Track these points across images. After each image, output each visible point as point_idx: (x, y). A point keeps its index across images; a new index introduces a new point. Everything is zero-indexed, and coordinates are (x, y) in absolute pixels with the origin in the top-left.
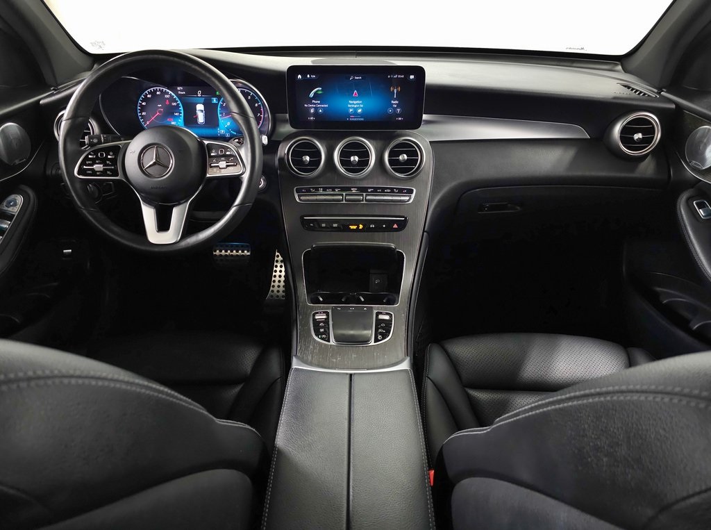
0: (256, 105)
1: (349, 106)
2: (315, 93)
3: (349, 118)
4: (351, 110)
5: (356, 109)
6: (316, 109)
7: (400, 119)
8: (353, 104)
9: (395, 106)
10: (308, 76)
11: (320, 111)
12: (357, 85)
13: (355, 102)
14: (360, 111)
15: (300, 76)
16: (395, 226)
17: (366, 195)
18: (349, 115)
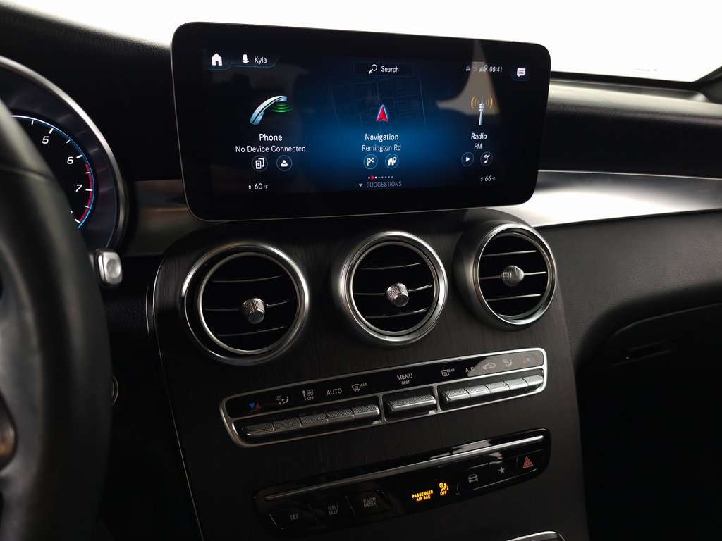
0: (70, 160)
1: (364, 148)
2: (268, 112)
3: (365, 181)
4: (370, 160)
5: (382, 158)
6: (272, 159)
7: (488, 179)
8: (376, 143)
9: (480, 146)
10: (245, 59)
11: (284, 164)
12: (387, 90)
13: (381, 138)
14: (392, 161)
15: (217, 59)
16: (528, 463)
17: (442, 390)
18: (363, 173)
